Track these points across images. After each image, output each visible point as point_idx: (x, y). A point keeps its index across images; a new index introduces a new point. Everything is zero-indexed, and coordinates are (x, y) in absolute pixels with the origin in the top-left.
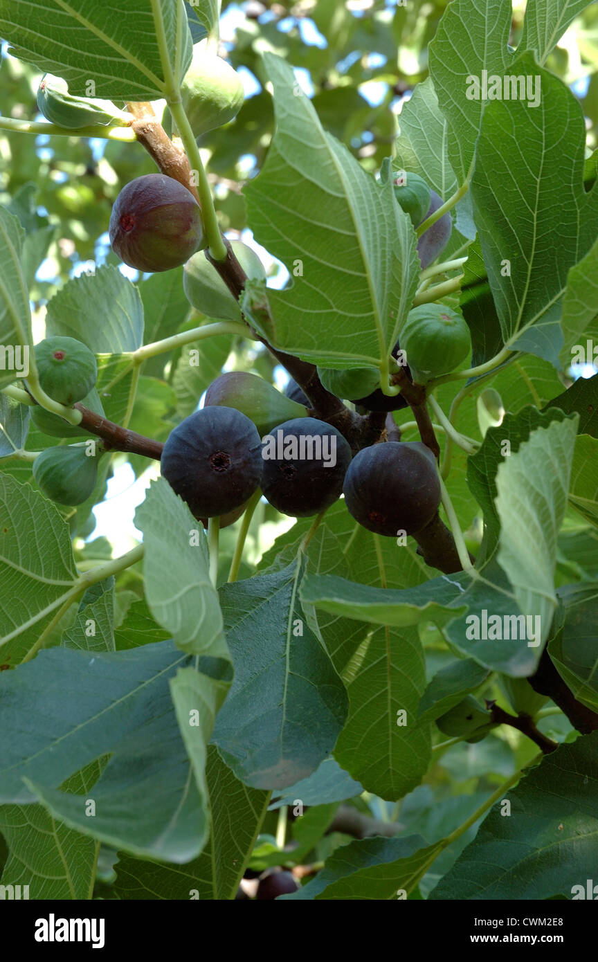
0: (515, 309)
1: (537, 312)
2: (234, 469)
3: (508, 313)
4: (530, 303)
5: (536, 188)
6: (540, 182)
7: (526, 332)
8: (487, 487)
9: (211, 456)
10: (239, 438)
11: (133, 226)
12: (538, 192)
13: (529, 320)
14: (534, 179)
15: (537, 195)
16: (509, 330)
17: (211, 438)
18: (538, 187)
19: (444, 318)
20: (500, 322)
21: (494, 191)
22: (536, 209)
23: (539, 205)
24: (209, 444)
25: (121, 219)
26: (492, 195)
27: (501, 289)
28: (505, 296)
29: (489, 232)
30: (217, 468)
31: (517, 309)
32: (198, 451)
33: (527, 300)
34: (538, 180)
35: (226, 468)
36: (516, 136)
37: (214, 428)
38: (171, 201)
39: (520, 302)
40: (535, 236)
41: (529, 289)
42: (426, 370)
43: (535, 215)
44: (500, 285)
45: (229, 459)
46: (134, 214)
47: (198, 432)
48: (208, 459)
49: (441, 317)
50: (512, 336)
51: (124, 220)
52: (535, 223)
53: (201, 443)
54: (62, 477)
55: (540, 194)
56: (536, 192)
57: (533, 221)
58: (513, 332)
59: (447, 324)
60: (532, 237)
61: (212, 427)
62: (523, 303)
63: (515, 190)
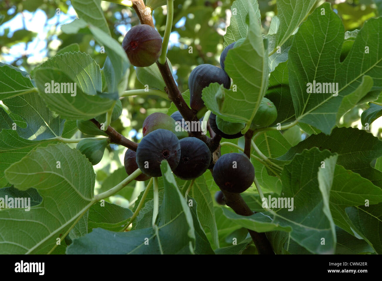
0: (303, 105)
1: (313, 108)
2: (171, 158)
3: (299, 106)
4: (309, 103)
5: (318, 57)
6: (321, 55)
7: (307, 115)
8: (291, 178)
9: (163, 151)
10: (174, 144)
11: (136, 46)
12: (319, 59)
13: (308, 111)
14: (318, 54)
15: (319, 60)
16: (299, 114)
17: (163, 143)
18: (320, 57)
19: (268, 104)
20: (295, 110)
21: (300, 55)
22: (317, 65)
23: (319, 65)
24: (162, 146)
25: (131, 43)
26: (298, 57)
27: (297, 96)
28: (299, 99)
29: (295, 72)
30: (165, 157)
31: (303, 106)
32: (157, 148)
33: (308, 102)
34: (320, 54)
35: (168, 157)
36: (314, 35)
37: (164, 139)
38: (154, 38)
39: (305, 102)
40: (315, 76)
41: (310, 98)
42: (258, 125)
43: (316, 68)
44: (297, 94)
45: (170, 153)
46: (138, 42)
47: (158, 140)
48: (161, 152)
49: (267, 103)
50: (300, 116)
51: (132, 43)
52: (316, 71)
53: (159, 145)
54: (91, 153)
55: (320, 60)
56: (318, 59)
57: (315, 70)
58: (300, 115)
59: (270, 107)
60: (314, 76)
61: (164, 138)
62: (306, 103)
63: (309, 56)
